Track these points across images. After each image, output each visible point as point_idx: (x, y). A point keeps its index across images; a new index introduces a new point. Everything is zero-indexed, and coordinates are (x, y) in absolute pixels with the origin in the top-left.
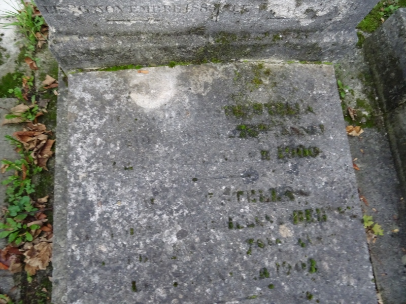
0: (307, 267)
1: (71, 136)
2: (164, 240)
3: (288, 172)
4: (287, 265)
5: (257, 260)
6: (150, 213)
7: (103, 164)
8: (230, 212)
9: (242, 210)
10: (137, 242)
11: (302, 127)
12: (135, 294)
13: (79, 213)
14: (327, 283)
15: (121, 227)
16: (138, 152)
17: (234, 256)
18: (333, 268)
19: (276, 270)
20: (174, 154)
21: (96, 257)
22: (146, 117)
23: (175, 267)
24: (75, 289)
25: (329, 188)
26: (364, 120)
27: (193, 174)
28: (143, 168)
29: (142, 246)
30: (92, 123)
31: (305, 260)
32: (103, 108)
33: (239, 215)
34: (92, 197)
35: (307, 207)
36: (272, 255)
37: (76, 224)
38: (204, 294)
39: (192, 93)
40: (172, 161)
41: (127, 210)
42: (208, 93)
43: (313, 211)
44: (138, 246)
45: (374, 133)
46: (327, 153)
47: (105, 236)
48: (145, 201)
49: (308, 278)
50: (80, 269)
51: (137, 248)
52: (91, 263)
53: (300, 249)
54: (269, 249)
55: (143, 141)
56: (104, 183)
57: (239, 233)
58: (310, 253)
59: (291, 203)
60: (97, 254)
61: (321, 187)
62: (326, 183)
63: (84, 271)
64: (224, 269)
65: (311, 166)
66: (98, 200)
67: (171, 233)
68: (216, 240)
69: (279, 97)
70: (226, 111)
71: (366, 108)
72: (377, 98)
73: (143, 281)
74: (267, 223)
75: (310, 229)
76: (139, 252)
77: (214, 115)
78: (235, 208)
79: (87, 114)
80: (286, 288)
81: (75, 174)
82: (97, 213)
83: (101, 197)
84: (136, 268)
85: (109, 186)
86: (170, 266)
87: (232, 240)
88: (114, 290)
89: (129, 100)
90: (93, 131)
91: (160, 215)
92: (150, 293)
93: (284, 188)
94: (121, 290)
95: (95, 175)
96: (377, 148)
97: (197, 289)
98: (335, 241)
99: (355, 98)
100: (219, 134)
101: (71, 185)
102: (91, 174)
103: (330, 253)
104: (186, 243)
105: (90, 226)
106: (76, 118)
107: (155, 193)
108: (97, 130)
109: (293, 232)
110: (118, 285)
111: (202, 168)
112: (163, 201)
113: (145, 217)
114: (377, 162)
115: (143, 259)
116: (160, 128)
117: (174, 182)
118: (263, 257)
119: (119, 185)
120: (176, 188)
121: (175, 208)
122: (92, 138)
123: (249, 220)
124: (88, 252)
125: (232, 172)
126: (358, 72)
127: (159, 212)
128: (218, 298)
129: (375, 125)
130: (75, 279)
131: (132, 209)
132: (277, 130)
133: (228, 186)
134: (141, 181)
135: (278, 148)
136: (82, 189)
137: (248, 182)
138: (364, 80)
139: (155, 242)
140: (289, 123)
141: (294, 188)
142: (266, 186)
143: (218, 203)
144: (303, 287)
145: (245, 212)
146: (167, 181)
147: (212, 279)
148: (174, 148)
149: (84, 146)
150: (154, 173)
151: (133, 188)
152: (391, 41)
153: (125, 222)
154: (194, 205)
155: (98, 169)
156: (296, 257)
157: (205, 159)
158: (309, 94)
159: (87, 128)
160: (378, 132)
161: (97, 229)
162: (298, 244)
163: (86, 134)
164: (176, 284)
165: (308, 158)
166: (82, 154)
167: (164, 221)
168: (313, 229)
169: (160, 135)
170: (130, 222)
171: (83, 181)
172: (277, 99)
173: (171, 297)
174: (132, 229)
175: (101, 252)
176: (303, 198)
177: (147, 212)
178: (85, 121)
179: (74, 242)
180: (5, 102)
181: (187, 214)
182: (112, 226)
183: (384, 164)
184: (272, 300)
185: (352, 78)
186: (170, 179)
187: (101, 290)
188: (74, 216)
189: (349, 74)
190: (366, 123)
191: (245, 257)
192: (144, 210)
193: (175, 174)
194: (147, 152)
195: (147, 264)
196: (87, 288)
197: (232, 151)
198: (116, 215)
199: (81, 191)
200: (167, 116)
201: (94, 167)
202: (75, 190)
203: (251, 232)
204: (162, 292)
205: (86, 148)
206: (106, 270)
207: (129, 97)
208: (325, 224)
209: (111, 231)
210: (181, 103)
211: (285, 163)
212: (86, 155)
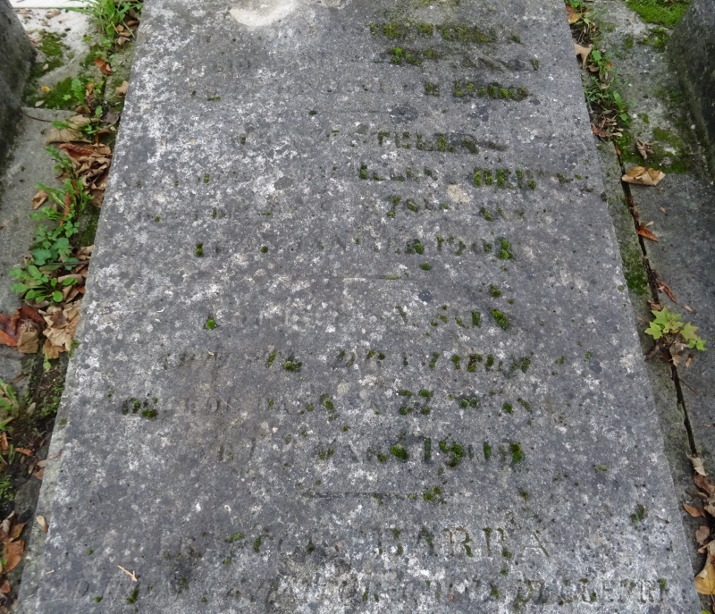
0: (494, 249)
1: (138, 59)
2: (255, 190)
3: (469, 115)
4: (456, 242)
5: (403, 227)
6: (238, 154)
7: (177, 93)
8: (364, 156)
9: (385, 156)
10: (213, 192)
11: (499, 61)
12: (200, 260)
13: (132, 153)
14: (530, 277)
15: (191, 172)
16: (230, 78)
17: (365, 215)
18: (544, 259)
19: (436, 245)
20: (285, 80)
21: (148, 209)
22: (250, 37)
23: (267, 226)
24: (111, 250)
25: (542, 144)
26: (668, 162)
27: (311, 105)
28: (236, 98)
29: (219, 196)
30: (169, 45)
31: (490, 239)
32: (189, 27)
33: (379, 162)
34: (155, 133)
35: (500, 166)
36: (432, 223)
37: (126, 167)
38: (309, 265)
39: (322, 7)
40: (280, 90)
41: (203, 151)
42: (346, 7)
43: (510, 173)
44: (213, 197)
45: (688, 181)
46: (541, 97)
47: (166, 183)
48: (233, 141)
49: (495, 266)
50: (121, 224)
51: (211, 200)
52: (139, 217)
53: (481, 222)
54: (427, 215)
55: (241, 66)
56: (174, 117)
57: (377, 186)
58: (500, 230)
59: (472, 157)
60: (150, 205)
61: (529, 142)
62: (536, 137)
63: (127, 227)
64: (347, 231)
65: (512, 112)
66: (163, 137)
67: (267, 180)
68: (338, 191)
69: (462, 19)
70: (372, 30)
71: (673, 143)
72: (693, 127)
73: (215, 243)
74: (425, 179)
75: (503, 197)
76: (214, 204)
77: (352, 33)
78: (374, 153)
79: (165, 35)
80: (453, 273)
81: (135, 105)
82: (158, 154)
83: (168, 133)
84: (205, 226)
85: (182, 119)
86: (259, 224)
87: (363, 194)
88: (169, 253)
89: (228, 17)
90: (169, 54)
91: (252, 158)
92: (223, 260)
93: (460, 135)
94: (179, 253)
95: (163, 107)
96: (694, 206)
97: (298, 257)
98: (549, 219)
99: (651, 126)
100: (357, 57)
101: (127, 118)
102: (158, 106)
103: (539, 235)
104: (289, 195)
105: (145, 170)
106: (148, 39)
107: (249, 130)
108: (175, 52)
109: (472, 196)
110: (174, 247)
111: (326, 98)
112: (259, 140)
113: (229, 160)
114: (694, 229)
115: (219, 214)
116: (267, 48)
117: (279, 115)
118: (414, 224)
119: (197, 118)
120: (282, 123)
121: (278, 148)
122: (166, 62)
123: (395, 170)
124: (137, 202)
125: (373, 106)
126: (658, 88)
127: (251, 154)
128: (331, 272)
129: (690, 169)
130: (112, 237)
131: (211, 149)
132: (455, 60)
133: (364, 123)
134: (230, 113)
135: (455, 82)
136: (141, 124)
137: (399, 121)
138: (668, 98)
139: (241, 192)
140: (477, 53)
141: (479, 137)
142: (429, 128)
143: (346, 143)
144: (484, 276)
145: (389, 159)
146: (269, 114)
147: (323, 245)
148: (285, 72)
149: (154, 71)
150: (251, 104)
151: (217, 123)
152: (707, 19)
153: (198, 165)
154: (308, 144)
155: (169, 99)
156: (474, 232)
157: (331, 87)
158: (516, 20)
159: (162, 50)
160: (695, 180)
161: (155, 174)
162: (479, 215)
163: (158, 57)
164: (265, 250)
165: (507, 100)
166: (149, 82)
167: (257, 164)
168: (508, 197)
169: (267, 57)
170: (205, 166)
171: (145, 113)
172: (458, 21)
173: (256, 266)
174: (207, 176)
175: (156, 203)
176: (495, 154)
177: (233, 153)
178: (161, 42)
179: (118, 189)
180: (57, 115)
181: (294, 157)
182: (178, 171)
183: (708, 233)
184: (426, 287)
185: (646, 97)
186: (274, 112)
187: (148, 253)
188: (124, 156)
189: (640, 90)
190: (672, 166)
191: (383, 220)
192: (229, 151)
193: (282, 106)
194: (245, 78)
195: (224, 221)
196: (127, 249)
197: (377, 79)
198: (186, 156)
199: (140, 126)
200: (280, 34)
201: (163, 97)
202: (132, 125)
203: (398, 188)
204: (241, 258)
205: (156, 75)
206: (160, 226)
207: (228, 13)
208: (533, 193)
209: (176, 177)
210: (304, 18)
211: (465, 102)
212: (155, 83)
